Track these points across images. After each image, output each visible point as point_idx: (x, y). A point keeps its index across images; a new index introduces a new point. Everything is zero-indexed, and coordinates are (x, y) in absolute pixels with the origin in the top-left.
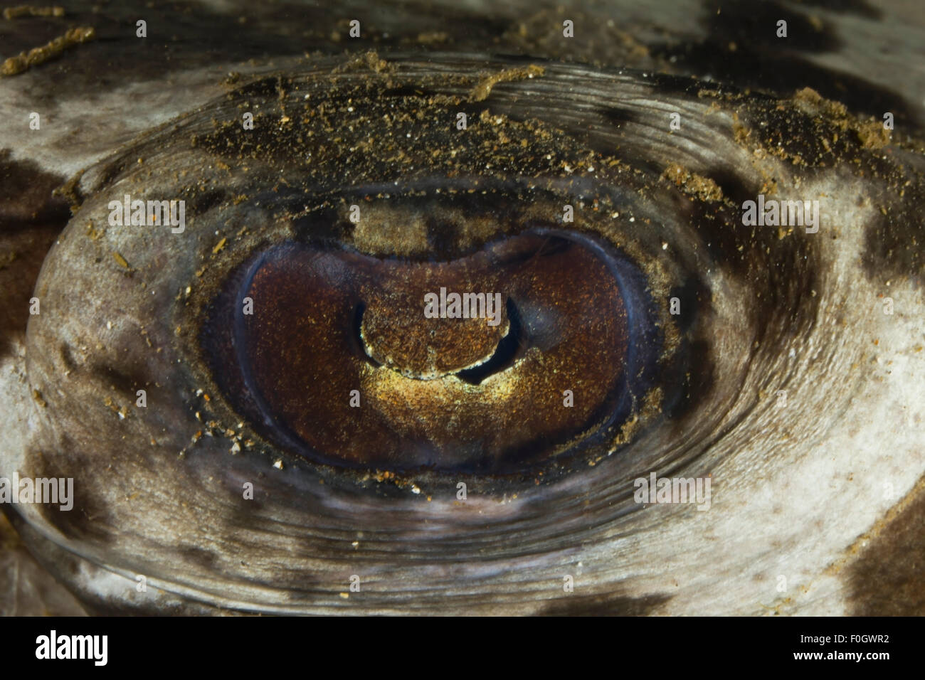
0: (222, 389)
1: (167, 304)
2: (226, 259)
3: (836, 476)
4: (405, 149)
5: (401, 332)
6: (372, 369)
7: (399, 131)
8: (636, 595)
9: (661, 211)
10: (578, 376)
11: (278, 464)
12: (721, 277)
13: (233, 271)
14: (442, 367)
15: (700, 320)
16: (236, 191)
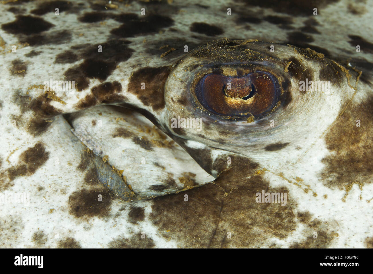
0: (199, 100)
1: (189, 85)
2: (200, 76)
3: (318, 118)
4: (232, 56)
5: (232, 90)
6: (227, 97)
7: (231, 53)
8: (283, 143)
9: (281, 67)
10: (265, 98)
11: (209, 115)
12: (293, 79)
13: (201, 79)
14: (240, 97)
15: (288, 88)
16: (201, 64)
